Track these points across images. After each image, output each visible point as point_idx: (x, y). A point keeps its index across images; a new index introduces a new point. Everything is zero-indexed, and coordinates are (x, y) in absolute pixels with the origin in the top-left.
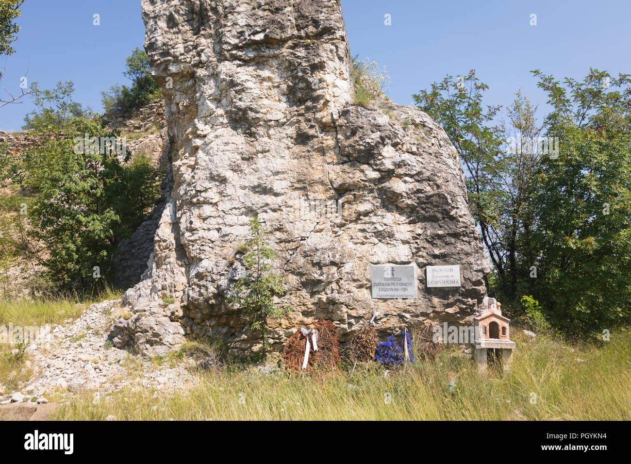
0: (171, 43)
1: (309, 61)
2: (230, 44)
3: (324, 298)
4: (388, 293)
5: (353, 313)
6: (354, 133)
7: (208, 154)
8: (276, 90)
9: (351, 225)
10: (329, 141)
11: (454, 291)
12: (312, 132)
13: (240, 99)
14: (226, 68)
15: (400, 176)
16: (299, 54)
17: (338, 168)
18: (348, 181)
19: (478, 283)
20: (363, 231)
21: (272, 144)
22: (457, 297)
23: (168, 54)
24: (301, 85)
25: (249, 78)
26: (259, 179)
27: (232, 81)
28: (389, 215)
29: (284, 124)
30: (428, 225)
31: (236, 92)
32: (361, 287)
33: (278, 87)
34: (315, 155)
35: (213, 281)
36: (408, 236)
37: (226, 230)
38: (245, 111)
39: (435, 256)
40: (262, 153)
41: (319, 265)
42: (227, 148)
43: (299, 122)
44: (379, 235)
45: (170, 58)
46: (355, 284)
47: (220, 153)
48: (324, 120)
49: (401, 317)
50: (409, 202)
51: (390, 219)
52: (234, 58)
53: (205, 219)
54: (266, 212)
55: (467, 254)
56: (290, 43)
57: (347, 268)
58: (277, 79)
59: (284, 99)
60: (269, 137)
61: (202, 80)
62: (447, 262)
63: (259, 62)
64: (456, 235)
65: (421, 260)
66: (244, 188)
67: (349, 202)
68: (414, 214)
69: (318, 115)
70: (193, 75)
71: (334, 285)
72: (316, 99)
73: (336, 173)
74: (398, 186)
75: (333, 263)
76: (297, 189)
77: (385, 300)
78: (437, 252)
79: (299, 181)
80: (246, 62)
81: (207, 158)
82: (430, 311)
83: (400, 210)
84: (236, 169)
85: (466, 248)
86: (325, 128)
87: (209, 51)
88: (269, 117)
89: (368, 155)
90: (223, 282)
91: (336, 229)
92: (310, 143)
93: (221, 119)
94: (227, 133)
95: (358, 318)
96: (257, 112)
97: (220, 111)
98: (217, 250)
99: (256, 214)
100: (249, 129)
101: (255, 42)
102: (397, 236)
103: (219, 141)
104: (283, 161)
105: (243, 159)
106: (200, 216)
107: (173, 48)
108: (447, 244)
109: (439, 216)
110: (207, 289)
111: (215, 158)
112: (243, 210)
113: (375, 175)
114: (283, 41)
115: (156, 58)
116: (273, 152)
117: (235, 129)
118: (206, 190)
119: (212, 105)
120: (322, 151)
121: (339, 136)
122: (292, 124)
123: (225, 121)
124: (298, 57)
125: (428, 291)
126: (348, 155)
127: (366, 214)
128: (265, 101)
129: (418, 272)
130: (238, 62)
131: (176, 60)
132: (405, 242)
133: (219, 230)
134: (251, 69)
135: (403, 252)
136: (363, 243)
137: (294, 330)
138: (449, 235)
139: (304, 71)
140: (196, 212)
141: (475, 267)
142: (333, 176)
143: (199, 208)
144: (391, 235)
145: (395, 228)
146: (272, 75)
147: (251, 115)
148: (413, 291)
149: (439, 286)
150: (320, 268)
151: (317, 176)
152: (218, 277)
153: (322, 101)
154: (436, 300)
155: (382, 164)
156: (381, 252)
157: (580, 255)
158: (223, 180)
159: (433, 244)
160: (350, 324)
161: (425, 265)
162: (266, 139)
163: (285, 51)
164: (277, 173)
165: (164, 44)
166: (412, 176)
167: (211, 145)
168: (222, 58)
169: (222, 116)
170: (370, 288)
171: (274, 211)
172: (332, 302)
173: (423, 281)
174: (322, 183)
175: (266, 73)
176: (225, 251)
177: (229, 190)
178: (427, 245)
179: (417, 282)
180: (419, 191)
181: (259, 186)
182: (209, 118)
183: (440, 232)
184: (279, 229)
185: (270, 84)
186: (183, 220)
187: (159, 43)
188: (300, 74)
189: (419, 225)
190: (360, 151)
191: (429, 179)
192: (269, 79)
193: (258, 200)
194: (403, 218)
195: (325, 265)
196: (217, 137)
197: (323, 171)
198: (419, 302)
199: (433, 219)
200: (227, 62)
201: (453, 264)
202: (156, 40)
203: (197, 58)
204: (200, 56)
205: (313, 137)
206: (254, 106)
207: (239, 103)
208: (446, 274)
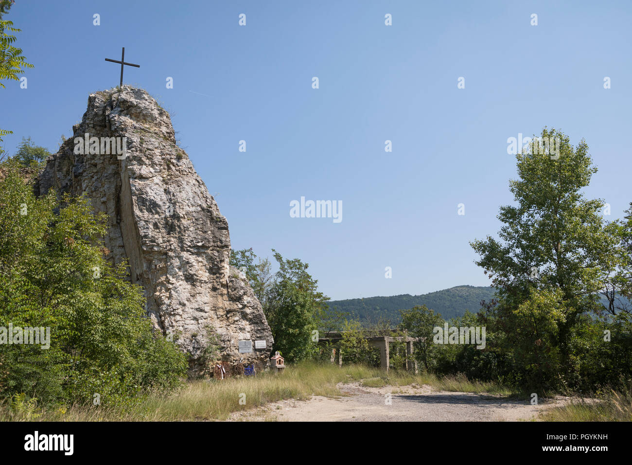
0: (156, 237)
1: (219, 258)
2: (187, 245)
3: (225, 353)
4: (245, 351)
5: (235, 359)
6: (235, 290)
7: (177, 292)
8: (204, 267)
9: (232, 325)
10: (225, 291)
11: (264, 350)
12: (218, 287)
13: (191, 270)
14: (185, 255)
15: (248, 307)
16: (215, 254)
17: (228, 302)
18: (232, 308)
19: (270, 347)
20: (235, 327)
21: (202, 290)
22: (265, 352)
23: (154, 242)
24: (215, 267)
25: (194, 261)
26: (198, 305)
27: (188, 262)
28: (243, 321)
29: (207, 282)
30: (255, 325)
31: (189, 266)
32: (236, 349)
33: (205, 266)
34: (219, 296)
35: (185, 348)
36: (249, 330)
37: (186, 326)
38: (192, 275)
39: (258, 337)
40: (198, 294)
41: (224, 341)
42: (185, 291)
43: (213, 282)
44: (240, 329)
45: (155, 244)
46: (234, 348)
47: (183, 293)
48: (223, 283)
49: (248, 359)
50: (250, 317)
51: (245, 323)
52: (188, 251)
53: (177, 322)
54: (202, 319)
55: (267, 336)
56: (211, 248)
57: (232, 342)
58: (205, 262)
59: (207, 271)
60: (201, 287)
61: (171, 257)
62: (261, 340)
63: (198, 254)
64: (264, 329)
65: (253, 338)
66: (192, 309)
67: (231, 316)
68: (252, 322)
69: (221, 280)
70: (166, 254)
71: (229, 349)
72: (221, 274)
73: (228, 305)
74: (248, 311)
75: (228, 340)
76: (213, 310)
77: (243, 354)
78: (258, 336)
79: (214, 307)
80: (193, 254)
81: (176, 294)
82: (256, 357)
83: (247, 320)
84: (188, 300)
85: (267, 334)
86: (223, 285)
87: (175, 245)
88: (202, 279)
89: (239, 299)
90: (191, 348)
91: (227, 327)
92: (217, 291)
93: (181, 277)
94: (184, 283)
95: (236, 361)
96: (197, 276)
97: (181, 273)
98: (184, 335)
99: (198, 320)
100: (192, 283)
101: (198, 246)
102: (246, 329)
103: (181, 287)
104: (207, 298)
105: (191, 296)
106: (175, 320)
107: (157, 240)
108: (261, 332)
109: (259, 322)
110: (183, 351)
111: (181, 295)
112: (192, 318)
113: (241, 306)
114: (209, 247)
115: (147, 242)
116: (203, 294)
117: (187, 282)
118: (178, 309)
119: (177, 270)
120: (222, 295)
121: (229, 290)
122: (210, 283)
123: (183, 278)
124: (215, 255)
125: (255, 350)
126: (232, 298)
127: (237, 321)
128: (200, 272)
129: (252, 343)
130: (189, 253)
131: (158, 245)
132: (248, 332)
133: (183, 326)
134: (194, 256)
135: (248, 336)
136: (235, 332)
137: (214, 366)
138: (262, 329)
139: (217, 262)
140: (173, 318)
141: (270, 341)
142: (226, 306)
143: (174, 316)
144: (244, 329)
145: (246, 327)
146: (203, 261)
147: (195, 277)
148: (251, 350)
149: (259, 348)
150: (224, 342)
151: (221, 305)
152: (187, 346)
153: (223, 275)
154: (258, 353)
155: (244, 302)
156: (241, 336)
157: (293, 335)
158: (184, 305)
159: (257, 333)
160: (234, 363)
161: (254, 340)
162: (200, 288)
163: (209, 252)
164: (205, 303)
165: (152, 237)
166: (251, 307)
167: (178, 289)
168: (182, 249)
169: (181, 276)
170: (238, 350)
171: (205, 319)
172: (228, 355)
173: (254, 346)
174: (222, 308)
175: (200, 259)
176: (187, 335)
177: (187, 310)
178: (255, 333)
179: (252, 347)
180: (253, 313)
181: (199, 308)
182: (175, 276)
183: (259, 328)
184: (207, 327)
185: (202, 264)
186: (166, 321)
187: (150, 236)
188: (216, 263)
189: (252, 325)
190: (237, 297)
191: (256, 308)
192: (202, 262)
193: (198, 314)
194: (248, 323)
195: (226, 341)
196: (180, 285)
197: (223, 304)
198: (253, 354)
199: (257, 323)
200: (185, 252)
201: (263, 340)
202: (149, 234)
203: (169, 247)
204: (170, 246)
205: (219, 289)
206: (197, 274)
207: (190, 272)
208: (261, 343)
